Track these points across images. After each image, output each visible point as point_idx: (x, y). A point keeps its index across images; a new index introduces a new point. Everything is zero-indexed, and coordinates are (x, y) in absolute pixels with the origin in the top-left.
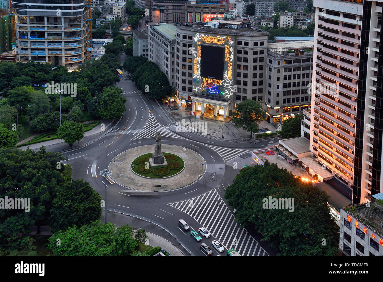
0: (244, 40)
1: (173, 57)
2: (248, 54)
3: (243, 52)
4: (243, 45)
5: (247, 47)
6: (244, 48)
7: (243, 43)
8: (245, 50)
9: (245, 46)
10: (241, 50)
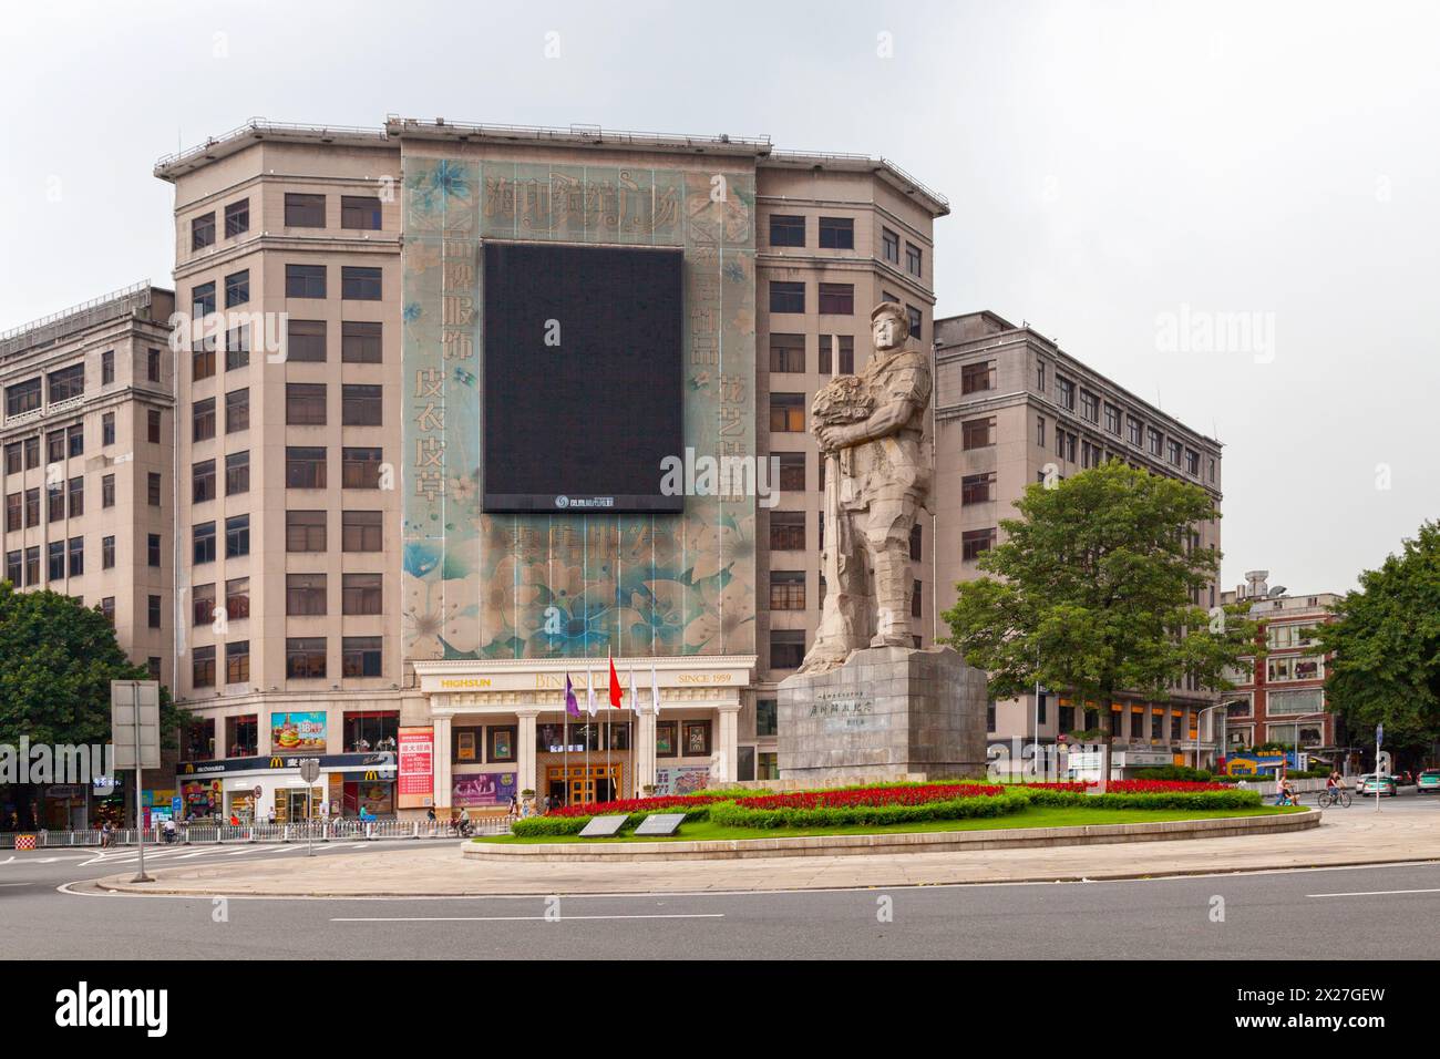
0: (819, 204)
1: (154, 434)
2: (850, 311)
3: (812, 298)
4: (812, 247)
5: (846, 254)
6: (819, 266)
7: (812, 232)
8: (830, 278)
9: (828, 253)
10: (801, 287)
